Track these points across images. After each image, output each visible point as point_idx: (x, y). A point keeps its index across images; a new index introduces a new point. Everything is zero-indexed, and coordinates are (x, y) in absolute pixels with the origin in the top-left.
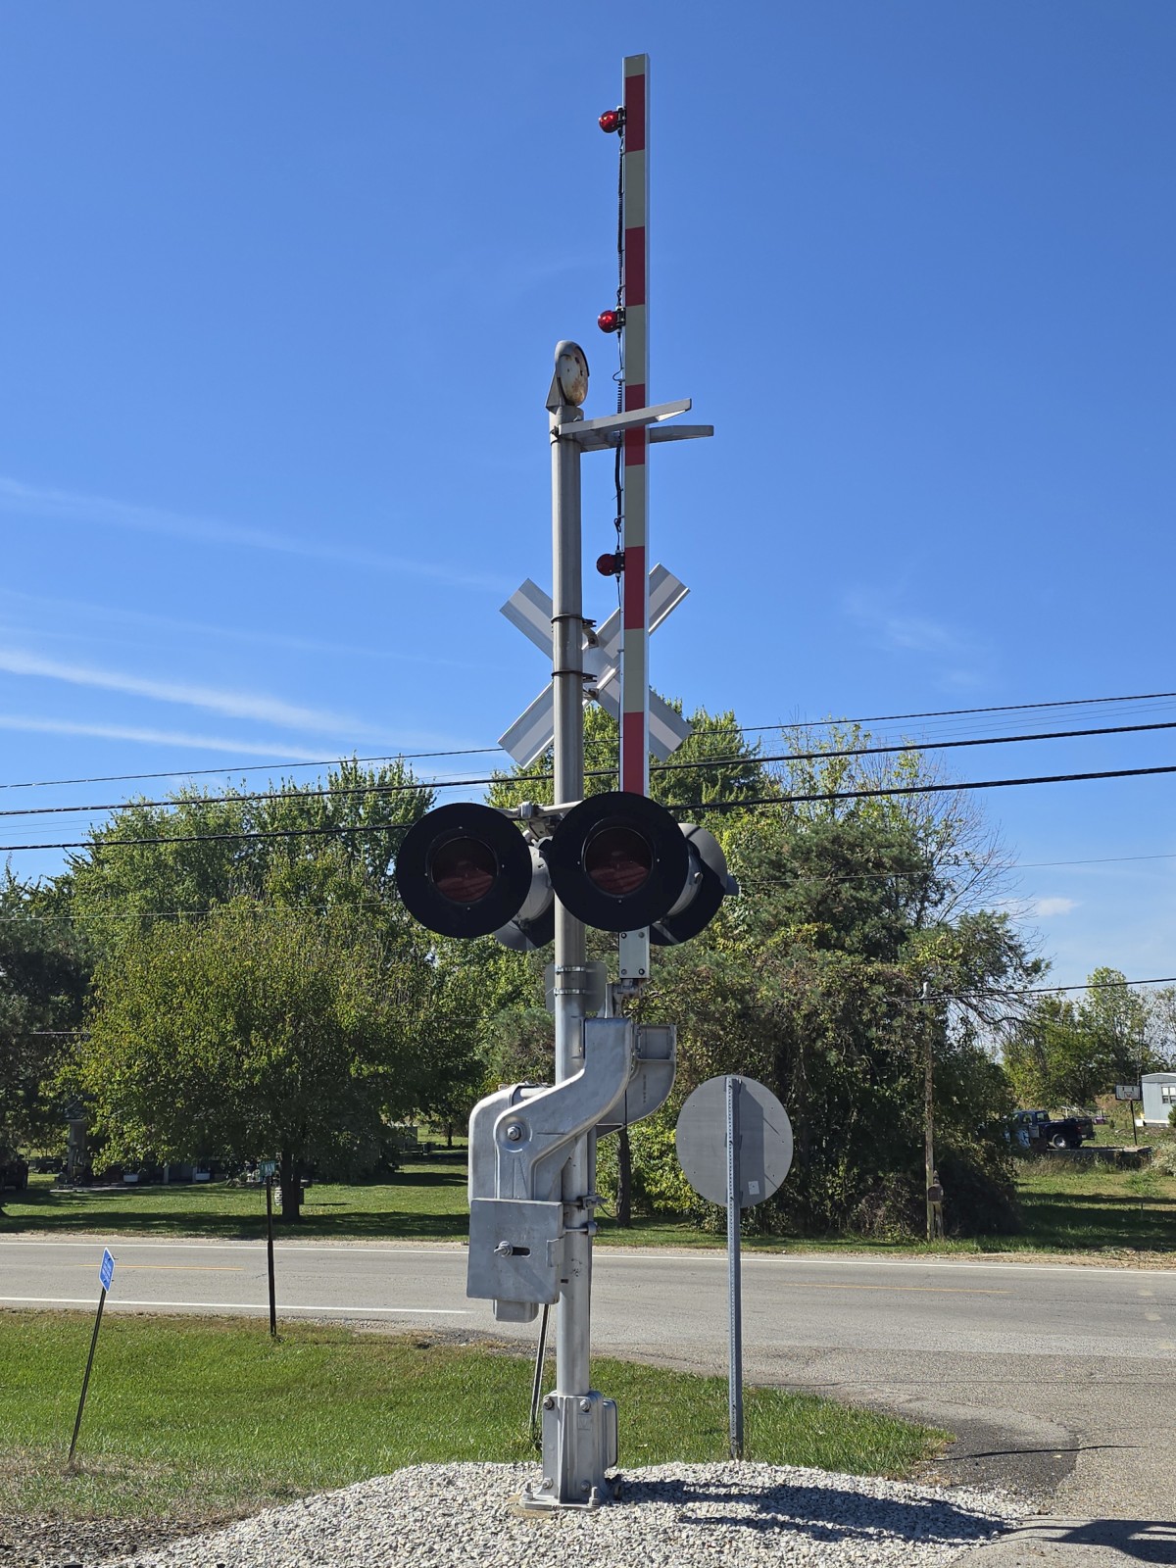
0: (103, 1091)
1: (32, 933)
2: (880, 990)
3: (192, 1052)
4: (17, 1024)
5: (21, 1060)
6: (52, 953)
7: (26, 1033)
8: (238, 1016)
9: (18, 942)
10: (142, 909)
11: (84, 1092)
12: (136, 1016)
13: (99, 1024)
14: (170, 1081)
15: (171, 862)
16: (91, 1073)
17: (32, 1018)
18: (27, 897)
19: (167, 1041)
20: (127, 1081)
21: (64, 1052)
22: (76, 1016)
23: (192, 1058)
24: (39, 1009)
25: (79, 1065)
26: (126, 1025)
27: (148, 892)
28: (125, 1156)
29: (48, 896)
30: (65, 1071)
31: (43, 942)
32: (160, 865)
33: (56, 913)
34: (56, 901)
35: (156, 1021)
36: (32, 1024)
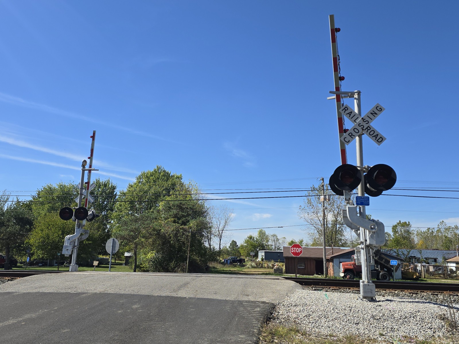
0: (34, 244)
1: (22, 213)
2: (181, 230)
3: (52, 238)
4: (17, 231)
5: (18, 238)
6: (26, 218)
7: (19, 233)
8: (62, 231)
9: (19, 215)
10: (48, 208)
11: (30, 245)
12: (42, 230)
13: (34, 232)
14: (48, 243)
15: (56, 199)
16: (32, 241)
17: (20, 230)
18: (22, 204)
19: (48, 235)
20: (39, 243)
21: (27, 237)
22: (30, 230)
23: (53, 239)
24: (22, 229)
25: (30, 240)
26: (40, 232)
27: (50, 205)
28: (38, 257)
29: (26, 204)
30: (27, 240)
31: (24, 215)
32: (53, 199)
33: (28, 208)
34: (28, 206)
35: (46, 231)
36: (20, 232)
